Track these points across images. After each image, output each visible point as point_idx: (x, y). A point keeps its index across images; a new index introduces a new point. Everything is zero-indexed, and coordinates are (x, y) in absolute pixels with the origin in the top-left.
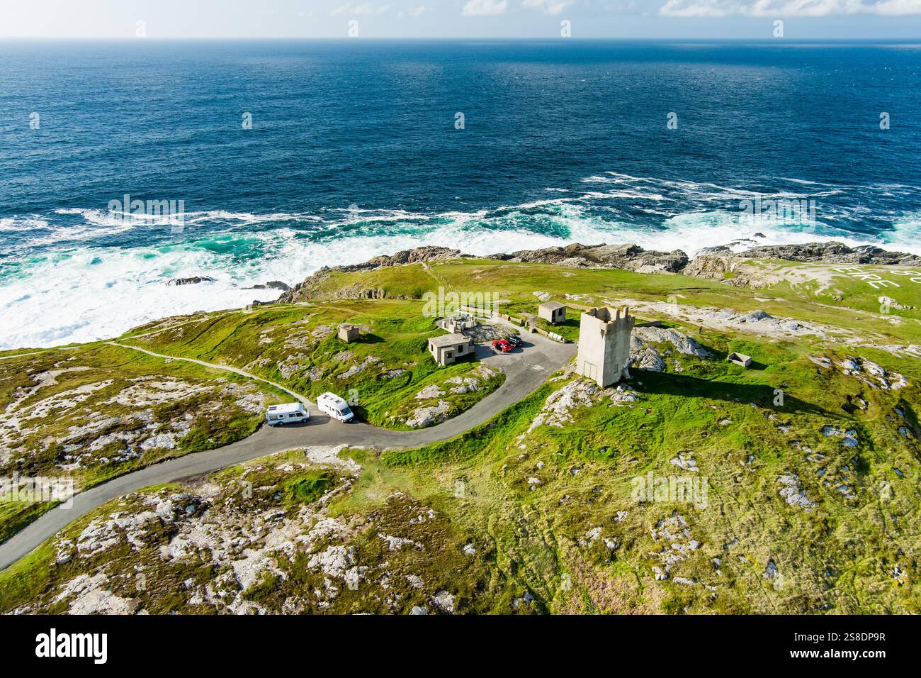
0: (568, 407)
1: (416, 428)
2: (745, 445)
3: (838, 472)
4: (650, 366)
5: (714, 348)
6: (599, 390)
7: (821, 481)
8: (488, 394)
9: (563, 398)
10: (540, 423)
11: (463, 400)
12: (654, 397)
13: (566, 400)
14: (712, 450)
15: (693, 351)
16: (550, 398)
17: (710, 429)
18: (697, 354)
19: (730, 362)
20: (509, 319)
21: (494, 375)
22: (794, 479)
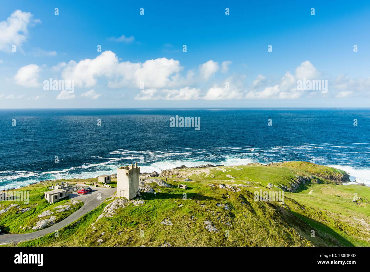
0: (114, 209)
1: (38, 230)
2: (190, 212)
3: (225, 218)
4: (148, 191)
5: (173, 185)
6: (128, 201)
7: (220, 221)
8: (76, 210)
9: (111, 206)
10: (102, 217)
11: (63, 214)
12: (151, 201)
13: (113, 206)
14: (177, 216)
15: (165, 185)
16: (106, 207)
17: (175, 209)
18: (166, 186)
19: (179, 188)
21: (79, 203)
22: (210, 222)
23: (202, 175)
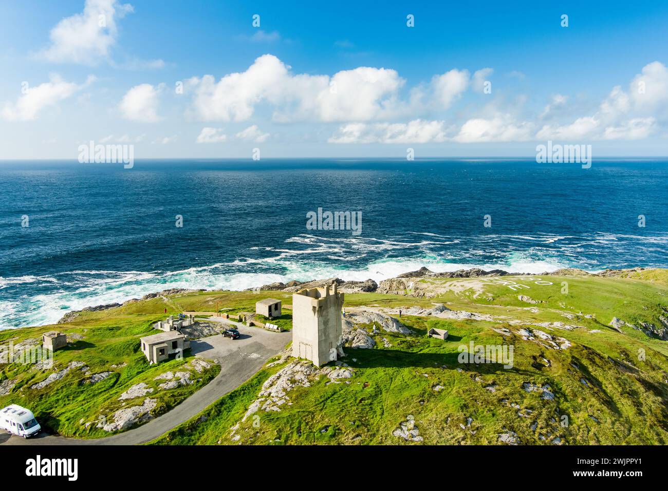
0: (285, 390)
1: (115, 433)
2: (462, 408)
3: (548, 425)
4: (362, 344)
5: (415, 327)
6: (316, 369)
7: (537, 435)
8: (201, 386)
9: (279, 381)
10: (256, 409)
11: (173, 396)
12: (369, 371)
13: (283, 382)
14: (431, 416)
15: (398, 329)
16: (266, 383)
17: (426, 395)
18: (402, 331)
19: (430, 336)
20: (228, 317)
21: (209, 367)
22: (513, 436)
23: (467, 293)
